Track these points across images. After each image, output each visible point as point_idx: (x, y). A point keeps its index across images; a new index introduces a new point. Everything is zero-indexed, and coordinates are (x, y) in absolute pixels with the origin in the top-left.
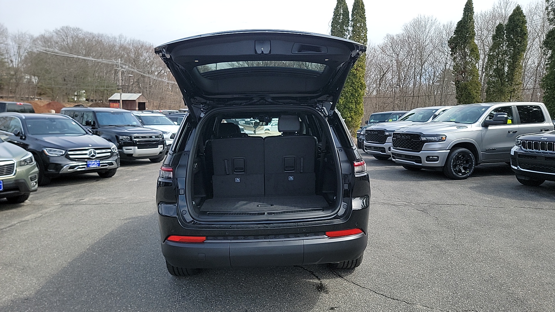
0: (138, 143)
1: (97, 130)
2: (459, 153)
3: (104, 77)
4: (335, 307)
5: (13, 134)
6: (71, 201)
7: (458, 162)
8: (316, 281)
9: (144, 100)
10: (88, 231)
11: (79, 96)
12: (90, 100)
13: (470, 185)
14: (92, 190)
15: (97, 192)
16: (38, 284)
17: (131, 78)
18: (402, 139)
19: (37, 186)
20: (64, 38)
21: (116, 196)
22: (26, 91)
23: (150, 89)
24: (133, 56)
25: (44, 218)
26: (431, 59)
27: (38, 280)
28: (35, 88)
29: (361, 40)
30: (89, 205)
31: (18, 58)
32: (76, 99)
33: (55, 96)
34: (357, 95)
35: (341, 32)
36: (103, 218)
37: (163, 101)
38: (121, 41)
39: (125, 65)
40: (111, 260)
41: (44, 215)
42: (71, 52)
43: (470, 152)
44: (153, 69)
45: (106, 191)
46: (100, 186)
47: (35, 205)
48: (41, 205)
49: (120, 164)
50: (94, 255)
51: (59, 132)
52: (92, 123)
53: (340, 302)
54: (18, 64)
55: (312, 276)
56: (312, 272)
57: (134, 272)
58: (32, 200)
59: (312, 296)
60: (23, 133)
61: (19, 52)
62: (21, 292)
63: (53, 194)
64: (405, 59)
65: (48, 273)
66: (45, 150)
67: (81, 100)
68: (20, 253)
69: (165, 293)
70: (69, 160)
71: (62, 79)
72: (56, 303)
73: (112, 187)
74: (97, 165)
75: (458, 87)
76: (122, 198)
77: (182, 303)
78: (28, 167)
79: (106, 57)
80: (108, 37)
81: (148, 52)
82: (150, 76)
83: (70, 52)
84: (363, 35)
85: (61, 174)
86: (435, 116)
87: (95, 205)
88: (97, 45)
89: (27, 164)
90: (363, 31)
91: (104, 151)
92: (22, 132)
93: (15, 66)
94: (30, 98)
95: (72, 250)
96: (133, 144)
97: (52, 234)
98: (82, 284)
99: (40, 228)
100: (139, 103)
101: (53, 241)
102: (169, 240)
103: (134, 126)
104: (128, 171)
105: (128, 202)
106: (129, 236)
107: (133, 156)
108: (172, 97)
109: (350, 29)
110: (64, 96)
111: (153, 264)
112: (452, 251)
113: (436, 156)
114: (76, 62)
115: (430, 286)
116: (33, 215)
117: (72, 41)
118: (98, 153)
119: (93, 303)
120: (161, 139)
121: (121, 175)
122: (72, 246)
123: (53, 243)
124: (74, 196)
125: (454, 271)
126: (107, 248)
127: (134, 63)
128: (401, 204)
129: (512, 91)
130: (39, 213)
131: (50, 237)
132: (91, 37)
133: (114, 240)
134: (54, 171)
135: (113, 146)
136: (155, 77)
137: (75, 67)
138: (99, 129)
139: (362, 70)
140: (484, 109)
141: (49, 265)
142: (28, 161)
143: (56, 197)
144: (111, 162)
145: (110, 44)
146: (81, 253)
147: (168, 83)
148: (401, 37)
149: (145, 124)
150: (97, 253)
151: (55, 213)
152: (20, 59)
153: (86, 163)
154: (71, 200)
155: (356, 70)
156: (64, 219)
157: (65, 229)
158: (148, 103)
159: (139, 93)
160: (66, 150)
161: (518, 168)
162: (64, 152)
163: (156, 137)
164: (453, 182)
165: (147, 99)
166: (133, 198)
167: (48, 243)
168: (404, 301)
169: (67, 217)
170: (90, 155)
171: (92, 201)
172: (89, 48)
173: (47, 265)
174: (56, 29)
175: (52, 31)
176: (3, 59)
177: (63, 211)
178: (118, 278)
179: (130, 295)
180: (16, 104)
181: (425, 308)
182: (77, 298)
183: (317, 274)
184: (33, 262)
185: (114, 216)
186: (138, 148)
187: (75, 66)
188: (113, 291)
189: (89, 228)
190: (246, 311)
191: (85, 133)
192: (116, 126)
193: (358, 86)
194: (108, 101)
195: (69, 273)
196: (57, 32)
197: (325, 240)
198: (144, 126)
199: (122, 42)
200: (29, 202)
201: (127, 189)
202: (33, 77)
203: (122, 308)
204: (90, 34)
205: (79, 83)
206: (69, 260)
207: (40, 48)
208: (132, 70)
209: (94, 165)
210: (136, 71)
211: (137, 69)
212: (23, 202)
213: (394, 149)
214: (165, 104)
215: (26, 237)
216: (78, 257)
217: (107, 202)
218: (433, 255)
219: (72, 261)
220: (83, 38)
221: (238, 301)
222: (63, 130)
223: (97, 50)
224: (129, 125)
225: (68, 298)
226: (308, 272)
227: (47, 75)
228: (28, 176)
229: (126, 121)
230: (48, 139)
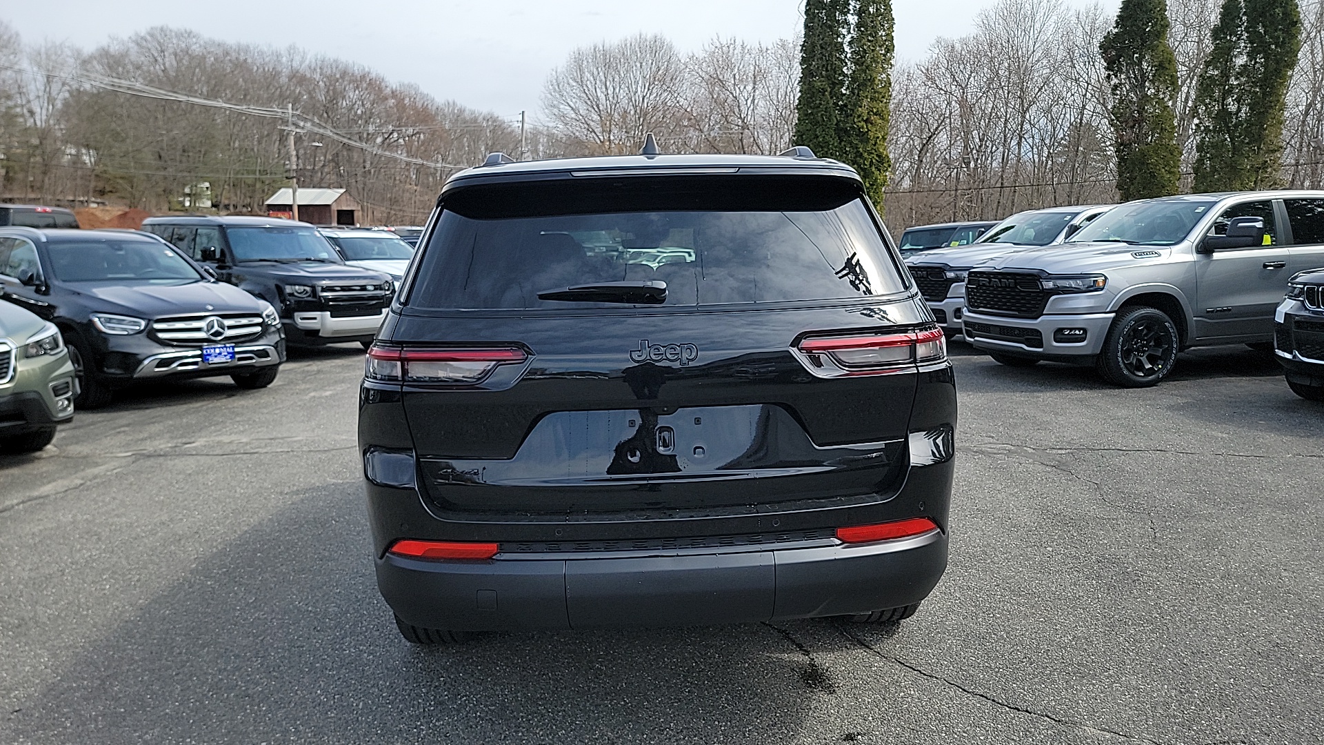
0: (331, 303)
1: (230, 271)
2: (1139, 320)
3: (253, 149)
4: (858, 734)
5: (17, 281)
6: (162, 446)
7: (1135, 344)
8: (799, 657)
9: (349, 205)
10: (198, 524)
11: (194, 196)
12: (221, 206)
13: (1167, 400)
14: (215, 419)
15: (228, 424)
16: (54, 668)
17: (319, 151)
18: (993, 286)
19: (71, 408)
20: (156, 55)
21: (274, 433)
22: (69, 185)
23: (365, 177)
24: (324, 98)
25: (87, 490)
26: (1045, 98)
27: (55, 656)
28: (90, 176)
29: (878, 48)
30: (204, 457)
31: (46, 104)
32: (187, 204)
33: (137, 195)
34: (868, 185)
35: (830, 27)
36: (238, 490)
37: (398, 208)
38: (292, 60)
39: (305, 120)
40: (251, 601)
41: (88, 483)
42: (173, 88)
43: (1167, 318)
44: (371, 129)
45: (251, 422)
46: (236, 410)
47: (68, 458)
48: (85, 457)
49: (287, 355)
50: (208, 586)
51: (132, 276)
52: (218, 256)
53: (870, 718)
54: (47, 121)
55: (786, 643)
56: (783, 631)
57: (309, 634)
58: (61, 446)
59: (791, 699)
60: (43, 278)
61: (48, 89)
62: (4, 690)
63: (118, 430)
64: (980, 98)
65: (83, 637)
66: (96, 320)
67: (202, 205)
68: (16, 581)
69: (390, 691)
70: (159, 346)
71: (153, 155)
72: (96, 721)
73: (265, 411)
74: (228, 357)
75: (1122, 160)
76: (289, 440)
77: (438, 720)
78: (47, 359)
79: (258, 101)
80: (261, 53)
81: (357, 87)
82: (364, 145)
83: (171, 89)
84: (884, 33)
85: (136, 378)
86: (1074, 229)
87: (220, 457)
88: (236, 72)
89: (45, 353)
90: (883, 26)
91: (244, 321)
92: (38, 275)
93: (38, 123)
94: (79, 201)
95: (151, 574)
96: (320, 305)
97: (104, 531)
98: (170, 668)
99: (74, 516)
100: (338, 211)
101: (104, 550)
102: (393, 553)
103: (322, 261)
104: (308, 372)
105: (305, 449)
106: (302, 535)
107: (320, 334)
108: (418, 197)
109: (853, 19)
110: (159, 195)
111: (361, 611)
112: (1154, 574)
113: (1079, 329)
114: (185, 114)
115: (1111, 672)
116: (60, 482)
117: (175, 64)
118: (230, 327)
119: (194, 722)
120: (387, 293)
121: (291, 382)
122: (152, 562)
123: (104, 555)
124: (168, 435)
125: (1171, 630)
126: (243, 568)
127: (325, 115)
128: (999, 449)
129: (1260, 168)
130: (77, 478)
131: (99, 539)
132: (220, 52)
133: (263, 545)
134: (118, 372)
135: (268, 309)
136: (375, 148)
137: (184, 125)
138: (235, 268)
139: (880, 121)
140: (1201, 209)
141: (87, 615)
142: (47, 346)
143: (123, 437)
144: (264, 350)
145: (266, 69)
146: (174, 581)
147: (408, 164)
148: (972, 43)
149: (350, 258)
150: (216, 582)
151: (117, 477)
152: (51, 107)
153: (199, 352)
154: (160, 444)
155: (866, 121)
156: (137, 493)
157: (138, 518)
158: (360, 213)
159: (338, 188)
160: (149, 320)
161: (1295, 356)
162: (143, 323)
163: (377, 288)
164: (1123, 394)
165: (358, 203)
166: (317, 438)
167: (90, 556)
168: (1048, 717)
169: (147, 487)
170: (208, 331)
171: (213, 447)
172: (216, 78)
173: (82, 615)
174: (137, 34)
175: (126, 38)
176: (9, 108)
177: (136, 472)
178: (267, 649)
179: (297, 697)
180: (34, 211)
181: (1108, 736)
182: (153, 708)
183: (798, 637)
184: (45, 606)
185: (266, 485)
186: (332, 316)
187: (184, 123)
188: (252, 686)
189: (199, 516)
190: (613, 744)
191: (198, 276)
192: (276, 261)
193: (872, 161)
194: (264, 208)
195: (138, 636)
196: (139, 42)
197: (834, 551)
198: (347, 263)
199: (295, 64)
200: (55, 449)
201: (303, 415)
202: (84, 151)
203: (274, 736)
204: (219, 45)
205: (194, 163)
206: (141, 601)
207: (98, 81)
208: (321, 131)
209: (219, 356)
210: (331, 134)
211: (333, 130)
212: (40, 449)
213: (969, 311)
214: (401, 213)
215: (37, 540)
216: (165, 593)
217: (252, 448)
218: (1106, 584)
219: (150, 604)
220: (201, 54)
221: (589, 716)
222: (143, 271)
223: (237, 83)
224: (310, 260)
225: (129, 709)
226: (776, 633)
227: (117, 145)
228: (47, 384)
229: (302, 250)
230: (106, 293)
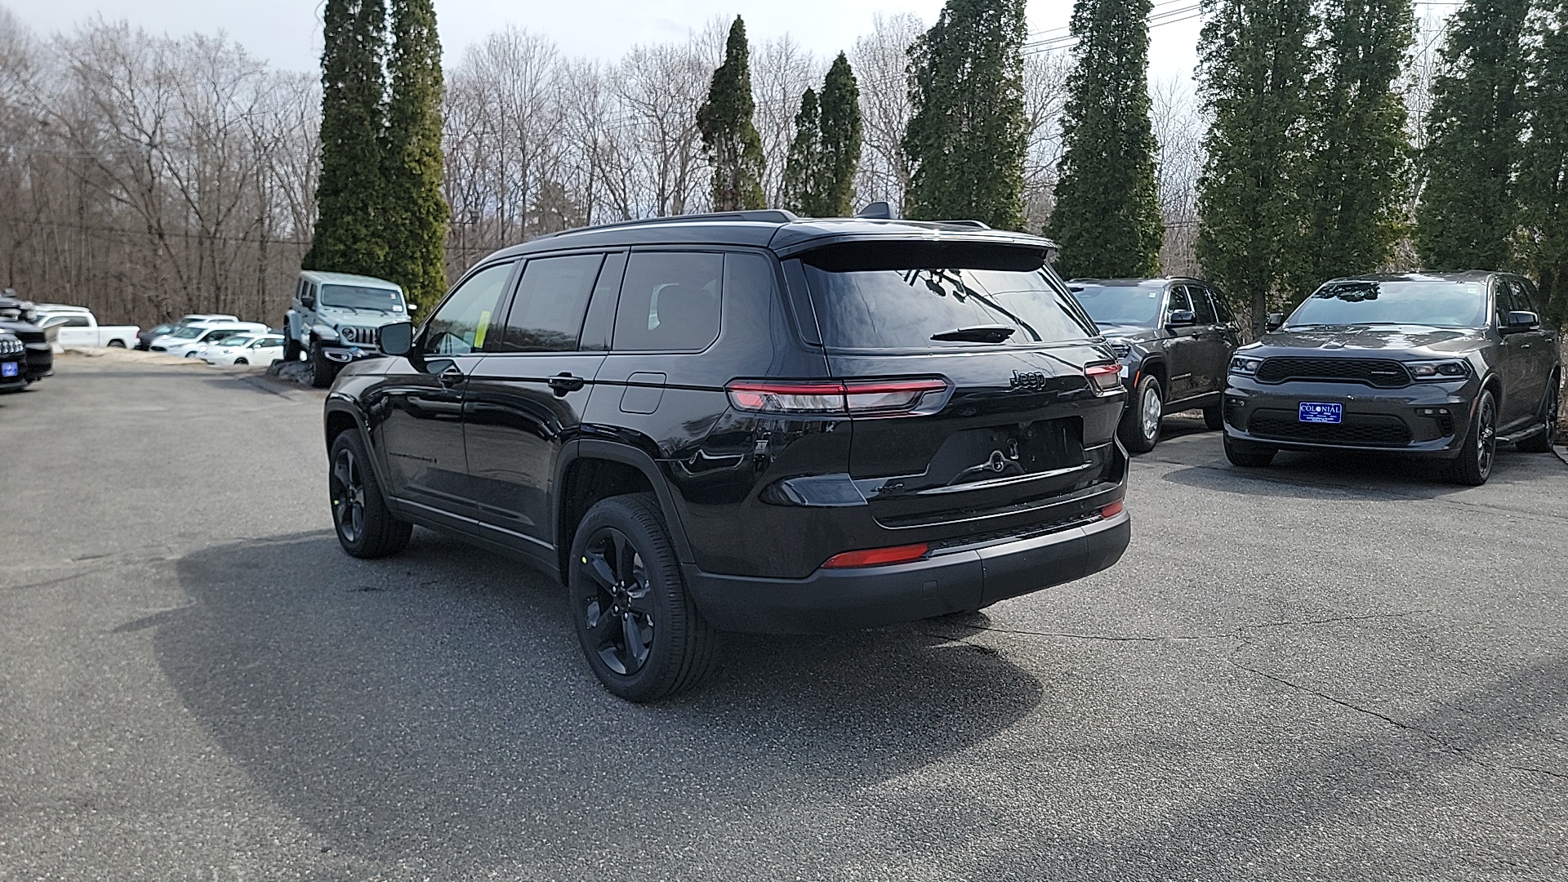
8: (957, 644)
29: (426, 78)
34: (426, 237)
35: (362, 43)
84: (430, 61)
90: (428, 52)
102: (830, 568)
139: (435, 164)
